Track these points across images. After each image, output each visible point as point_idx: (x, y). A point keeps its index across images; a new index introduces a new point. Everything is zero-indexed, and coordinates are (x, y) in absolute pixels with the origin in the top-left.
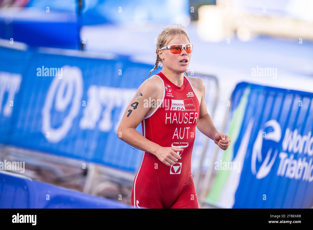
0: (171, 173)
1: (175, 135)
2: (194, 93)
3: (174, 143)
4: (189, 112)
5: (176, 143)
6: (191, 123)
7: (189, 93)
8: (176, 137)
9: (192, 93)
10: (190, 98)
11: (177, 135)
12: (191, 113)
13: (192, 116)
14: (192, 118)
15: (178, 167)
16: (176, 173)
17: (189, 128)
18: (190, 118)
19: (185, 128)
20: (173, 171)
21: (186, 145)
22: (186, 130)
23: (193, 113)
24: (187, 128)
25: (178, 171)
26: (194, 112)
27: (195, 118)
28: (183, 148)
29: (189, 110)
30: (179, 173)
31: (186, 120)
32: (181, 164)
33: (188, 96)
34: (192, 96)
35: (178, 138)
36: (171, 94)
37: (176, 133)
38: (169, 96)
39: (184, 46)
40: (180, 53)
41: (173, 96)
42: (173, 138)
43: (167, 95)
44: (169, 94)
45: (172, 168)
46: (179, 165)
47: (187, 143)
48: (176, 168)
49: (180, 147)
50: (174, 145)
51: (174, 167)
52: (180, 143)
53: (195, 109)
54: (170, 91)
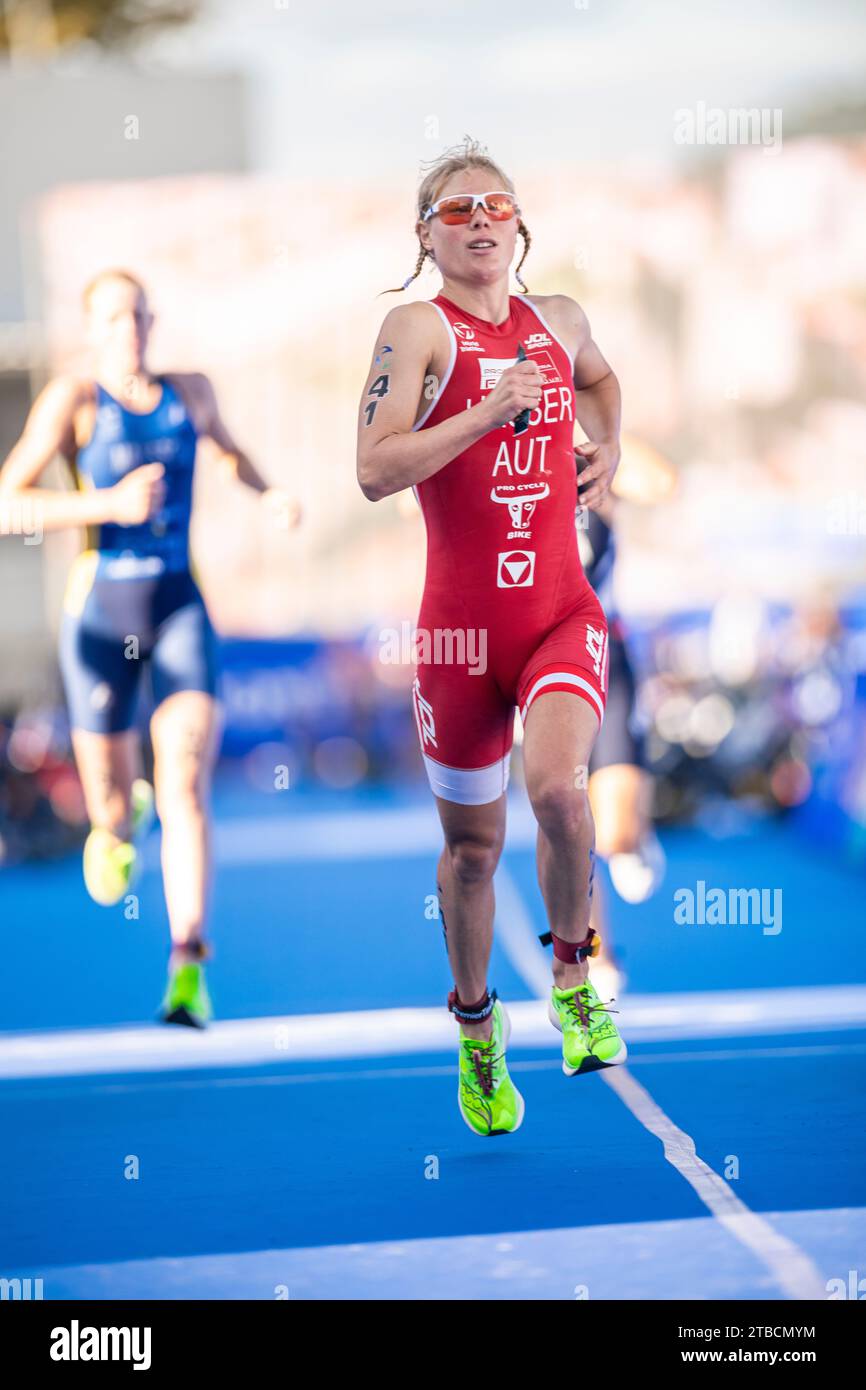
0: (501, 584)
1: (498, 463)
2: (549, 336)
3: (499, 488)
5: (505, 488)
6: (554, 420)
7: (533, 337)
8: (502, 469)
9: (542, 337)
10: (537, 349)
11: (507, 463)
12: (547, 392)
13: (551, 398)
14: (555, 404)
15: (523, 565)
16: (518, 582)
17: (549, 438)
18: (548, 406)
19: (532, 441)
20: (507, 577)
21: (541, 490)
22: (538, 445)
23: (554, 390)
24: (539, 439)
25: (524, 576)
26: (557, 385)
27: (564, 403)
28: (532, 503)
30: (529, 582)
31: (533, 416)
33: (530, 347)
34: (546, 344)
35: (510, 473)
36: (476, 344)
37: (503, 459)
38: (469, 349)
39: (479, 198)
40: (469, 222)
41: (482, 350)
42: (494, 474)
43: (462, 349)
44: (467, 344)
45: (504, 569)
46: (525, 558)
47: (542, 484)
48: (516, 569)
49: (519, 500)
50: (500, 494)
51: (508, 565)
52: (519, 488)
54: (469, 337)
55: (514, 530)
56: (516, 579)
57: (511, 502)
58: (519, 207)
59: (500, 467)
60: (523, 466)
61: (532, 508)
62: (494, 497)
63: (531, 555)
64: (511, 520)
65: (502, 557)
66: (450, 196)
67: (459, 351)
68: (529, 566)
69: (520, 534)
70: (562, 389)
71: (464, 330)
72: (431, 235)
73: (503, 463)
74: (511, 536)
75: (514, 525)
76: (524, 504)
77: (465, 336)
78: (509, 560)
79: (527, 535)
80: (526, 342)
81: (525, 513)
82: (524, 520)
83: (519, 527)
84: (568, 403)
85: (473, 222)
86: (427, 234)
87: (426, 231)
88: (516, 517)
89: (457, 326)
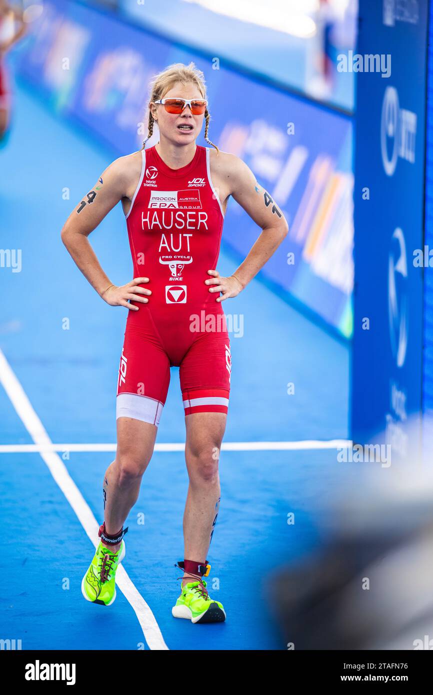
0: (168, 301)
1: (162, 245)
3: (163, 257)
4: (185, 211)
5: (167, 257)
6: (194, 228)
7: (195, 180)
8: (164, 248)
9: (202, 180)
10: (194, 187)
11: (166, 245)
12: (188, 213)
13: (191, 217)
14: (194, 220)
15: (180, 292)
16: (178, 301)
17: (191, 235)
18: (189, 220)
19: (180, 235)
20: (171, 298)
21: (189, 260)
22: (184, 239)
23: (194, 213)
24: (184, 235)
25: (181, 297)
26: (197, 211)
27: (200, 221)
28: (182, 265)
29: (186, 207)
30: (184, 301)
31: (180, 224)
32: (185, 287)
33: (190, 185)
34: (200, 185)
35: (169, 250)
37: (164, 243)
42: (160, 251)
43: (145, 185)
44: (149, 182)
45: (169, 294)
46: (181, 289)
47: (188, 257)
48: (176, 294)
49: (175, 263)
50: (164, 260)
51: (171, 291)
52: (175, 257)
53: (198, 207)
54: (153, 177)
55: (173, 277)
56: (176, 300)
57: (170, 263)
59: (162, 247)
60: (176, 247)
61: (182, 267)
62: (161, 262)
64: (171, 273)
65: (167, 288)
68: (184, 292)
69: (177, 279)
70: (200, 213)
71: (153, 172)
73: (164, 245)
74: (171, 279)
75: (172, 275)
76: (177, 265)
77: (151, 176)
78: (171, 289)
79: (181, 279)
80: (190, 182)
81: (178, 270)
82: (177, 273)
83: (175, 275)
84: (204, 221)
85: (183, 114)
86: (155, 110)
87: (155, 108)
88: (174, 271)
89: (149, 169)
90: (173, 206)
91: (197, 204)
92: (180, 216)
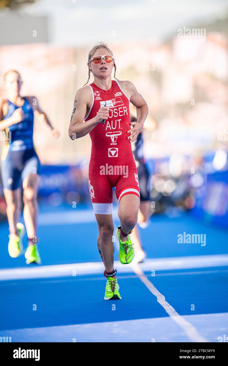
0: (109, 156)
2: (122, 93)
3: (108, 133)
4: (117, 108)
5: (110, 133)
6: (122, 115)
7: (117, 93)
9: (120, 93)
10: (118, 97)
11: (109, 126)
12: (119, 108)
13: (121, 110)
14: (122, 111)
15: (115, 151)
16: (114, 156)
17: (121, 120)
18: (120, 112)
19: (116, 121)
20: (111, 154)
22: (118, 122)
23: (121, 108)
24: (118, 120)
25: (115, 154)
26: (122, 106)
27: (125, 111)
28: (117, 136)
29: (117, 106)
30: (117, 156)
31: (116, 115)
33: (116, 96)
34: (120, 95)
35: (111, 129)
36: (100, 97)
37: (108, 125)
38: (98, 99)
39: (103, 57)
40: (100, 62)
41: (101, 99)
42: (106, 130)
43: (96, 99)
44: (97, 98)
45: (110, 152)
46: (115, 150)
47: (120, 132)
48: (113, 153)
49: (113, 136)
50: (108, 134)
51: (111, 151)
52: (113, 132)
53: (122, 105)
54: (98, 96)
55: (112, 143)
56: (113, 155)
57: (111, 136)
58: (114, 59)
59: (108, 128)
60: (114, 127)
61: (117, 137)
62: (107, 135)
63: (117, 149)
64: (112, 140)
65: (109, 149)
66: (96, 56)
67: (95, 100)
68: (117, 152)
69: (114, 144)
70: (124, 107)
71: (97, 94)
72: (91, 66)
73: (108, 127)
74: (111, 144)
75: (112, 142)
76: (115, 137)
77: (97, 95)
78: (111, 150)
79: (116, 144)
80: (115, 95)
81: (115, 139)
82: (115, 140)
83: (113, 142)
84: (126, 111)
85: (101, 63)
86: (90, 66)
87: (90, 65)
88: (113, 140)
89: (95, 92)
90: (112, 107)
91: (121, 103)
92: (116, 111)
